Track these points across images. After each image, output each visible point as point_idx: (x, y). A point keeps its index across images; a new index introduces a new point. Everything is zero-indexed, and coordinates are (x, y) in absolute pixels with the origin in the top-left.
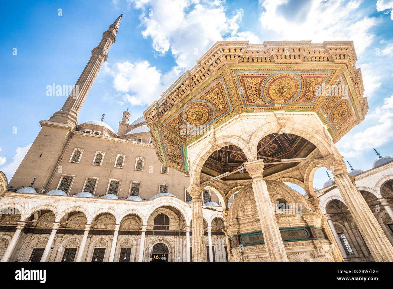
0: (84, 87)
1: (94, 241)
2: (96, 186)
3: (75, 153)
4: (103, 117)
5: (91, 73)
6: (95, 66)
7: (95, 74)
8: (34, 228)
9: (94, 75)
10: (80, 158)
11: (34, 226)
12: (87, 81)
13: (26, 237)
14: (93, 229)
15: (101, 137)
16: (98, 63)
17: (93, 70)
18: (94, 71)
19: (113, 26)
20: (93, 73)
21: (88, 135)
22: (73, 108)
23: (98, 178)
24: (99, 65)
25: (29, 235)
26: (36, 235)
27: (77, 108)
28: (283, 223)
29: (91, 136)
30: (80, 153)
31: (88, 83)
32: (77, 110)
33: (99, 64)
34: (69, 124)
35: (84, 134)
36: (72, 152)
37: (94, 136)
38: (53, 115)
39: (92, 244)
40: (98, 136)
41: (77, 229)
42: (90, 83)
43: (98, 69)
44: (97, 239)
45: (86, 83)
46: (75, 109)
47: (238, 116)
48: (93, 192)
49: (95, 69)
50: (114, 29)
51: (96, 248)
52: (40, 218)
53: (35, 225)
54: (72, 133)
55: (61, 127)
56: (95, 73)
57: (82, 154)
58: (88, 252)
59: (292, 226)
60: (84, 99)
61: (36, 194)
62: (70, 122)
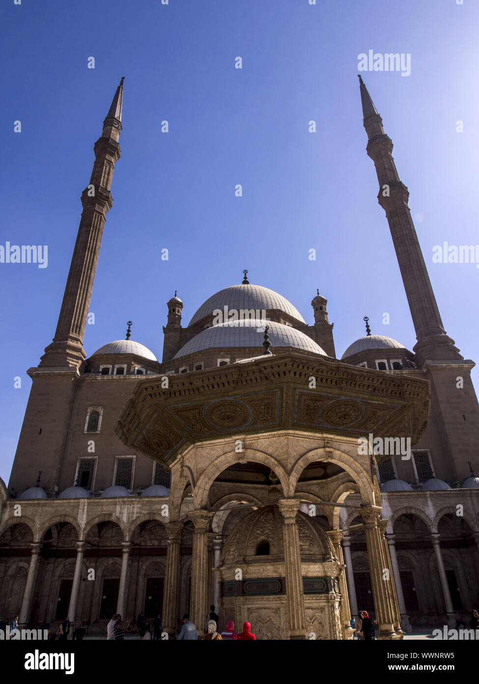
0: (82, 282)
1: (144, 567)
2: (133, 471)
3: (90, 416)
4: (129, 327)
5: (89, 249)
6: (93, 231)
7: (95, 247)
8: (55, 548)
9: (95, 249)
10: (100, 424)
11: (54, 546)
12: (85, 269)
13: (48, 563)
14: (139, 547)
15: (128, 378)
16: (97, 222)
17: (91, 240)
18: (94, 242)
19: (110, 121)
20: (92, 248)
21: (105, 378)
22: (72, 331)
23: (135, 456)
24: (100, 225)
25: (52, 560)
26: (60, 560)
27: (78, 329)
28: (252, 573)
29: (110, 378)
30: (98, 414)
31: (88, 271)
32: (79, 334)
33: (100, 223)
34: (70, 366)
35: (98, 378)
36: (86, 416)
37: (115, 378)
38: (45, 353)
39: (142, 572)
40: (122, 376)
41: (116, 548)
42: (91, 269)
43: (100, 235)
44: (147, 563)
45: (84, 273)
46: (76, 333)
47: (192, 446)
48: (130, 482)
49: (94, 237)
50: (113, 128)
51: (149, 577)
52: (61, 533)
53: (56, 545)
54: (78, 380)
55: (59, 374)
56: (96, 245)
57: (101, 417)
58: (137, 585)
59: (263, 577)
60: (86, 306)
61: (45, 500)
62: (73, 361)
